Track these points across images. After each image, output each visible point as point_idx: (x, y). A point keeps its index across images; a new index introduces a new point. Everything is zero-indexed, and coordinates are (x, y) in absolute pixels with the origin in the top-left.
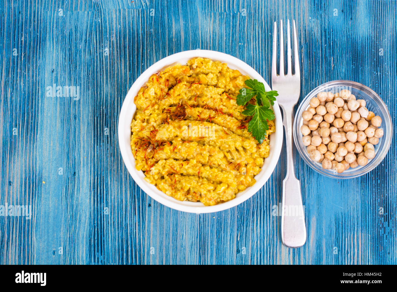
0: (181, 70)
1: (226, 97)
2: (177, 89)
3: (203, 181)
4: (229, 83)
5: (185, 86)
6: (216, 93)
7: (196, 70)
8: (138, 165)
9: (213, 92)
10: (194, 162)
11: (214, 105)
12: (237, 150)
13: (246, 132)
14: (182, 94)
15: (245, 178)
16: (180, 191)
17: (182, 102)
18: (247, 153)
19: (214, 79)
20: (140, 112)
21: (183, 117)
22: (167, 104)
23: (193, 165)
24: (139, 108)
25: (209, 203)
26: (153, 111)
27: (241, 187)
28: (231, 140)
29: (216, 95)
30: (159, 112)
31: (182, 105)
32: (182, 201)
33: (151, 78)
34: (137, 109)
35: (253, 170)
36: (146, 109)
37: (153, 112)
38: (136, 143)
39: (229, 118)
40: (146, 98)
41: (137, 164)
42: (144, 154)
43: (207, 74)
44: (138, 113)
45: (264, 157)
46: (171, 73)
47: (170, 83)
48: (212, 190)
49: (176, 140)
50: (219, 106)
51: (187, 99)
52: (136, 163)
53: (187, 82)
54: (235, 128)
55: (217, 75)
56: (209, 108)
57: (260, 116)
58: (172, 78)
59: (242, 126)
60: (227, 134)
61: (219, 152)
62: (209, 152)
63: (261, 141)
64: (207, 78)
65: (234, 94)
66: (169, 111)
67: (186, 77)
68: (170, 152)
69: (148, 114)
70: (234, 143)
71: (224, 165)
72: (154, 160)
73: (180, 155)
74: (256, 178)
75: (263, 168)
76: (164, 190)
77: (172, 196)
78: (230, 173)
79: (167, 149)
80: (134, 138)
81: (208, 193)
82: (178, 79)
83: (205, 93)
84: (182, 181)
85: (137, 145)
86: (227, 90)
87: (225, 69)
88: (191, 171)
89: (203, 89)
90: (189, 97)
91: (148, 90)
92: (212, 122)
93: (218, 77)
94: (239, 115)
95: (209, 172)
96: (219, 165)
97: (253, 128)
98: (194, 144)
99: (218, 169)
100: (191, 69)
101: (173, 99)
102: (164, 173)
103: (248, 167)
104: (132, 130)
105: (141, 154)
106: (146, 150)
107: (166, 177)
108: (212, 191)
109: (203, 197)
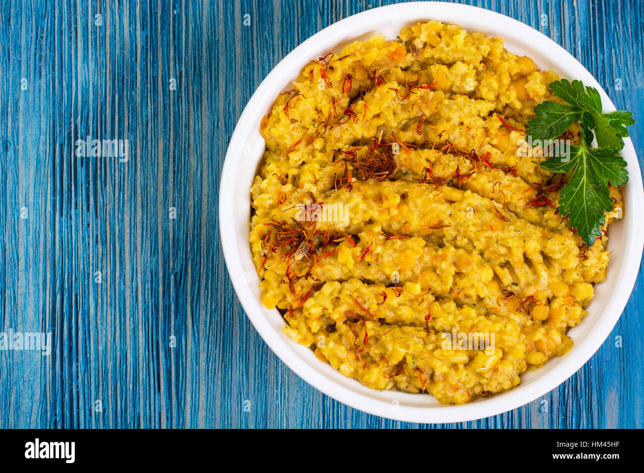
0: (385, 51)
1: (500, 123)
2: (375, 101)
3: (437, 340)
4: (508, 90)
5: (394, 93)
6: (475, 112)
7: (422, 53)
8: (268, 295)
9: (466, 110)
10: (417, 288)
11: (468, 144)
12: (527, 261)
13: (550, 214)
14: (386, 113)
15: (547, 333)
16: (378, 365)
17: (384, 135)
18: (551, 269)
19: (468, 80)
20: (275, 157)
21: (387, 172)
22: (347, 137)
23: (412, 297)
24: (273, 148)
25: (453, 397)
26: (309, 154)
27: (537, 358)
28: (513, 233)
29: (473, 119)
30: (325, 159)
31: (383, 142)
32: (382, 390)
33: (308, 70)
34: (267, 149)
35: (566, 313)
36: (292, 149)
37: (310, 157)
38: (264, 237)
39: (507, 179)
40: (293, 121)
41: (266, 291)
42: (286, 267)
43: (450, 65)
44: (269, 161)
45: (594, 280)
46: (359, 57)
47: (355, 86)
48: (462, 363)
49: (370, 231)
50: (481, 146)
51: (397, 128)
52: (262, 288)
53: (399, 83)
54: (521, 204)
55: (475, 68)
56: (456, 152)
57: (588, 175)
58: (362, 71)
59: (540, 200)
60: (503, 218)
61: (481, 265)
62: (455, 264)
63: (592, 238)
64: (451, 74)
65: (518, 119)
66: (352, 157)
67: (395, 70)
68: (353, 262)
69: (296, 162)
70: (522, 241)
71: (494, 299)
72: (311, 281)
73: (378, 271)
74: (571, 334)
75: (593, 309)
76: (334, 362)
77: (356, 376)
78: (510, 320)
79: (347, 253)
80: (260, 225)
81: (453, 371)
82: (377, 75)
83: (445, 113)
84: (383, 338)
85: (268, 241)
86: (500, 107)
87: (498, 51)
88: (406, 313)
89: (441, 103)
90: (403, 122)
91: (298, 100)
92: (463, 188)
93: (478, 74)
94: (532, 171)
95: (455, 316)
96: (480, 299)
97: (571, 205)
98: (417, 244)
99: (478, 309)
100: (408, 51)
101: (362, 127)
102: (337, 315)
103: (555, 305)
104: (255, 203)
105: (277, 267)
106: (289, 254)
107: (342, 327)
108: (461, 367)
109: (439, 381)
